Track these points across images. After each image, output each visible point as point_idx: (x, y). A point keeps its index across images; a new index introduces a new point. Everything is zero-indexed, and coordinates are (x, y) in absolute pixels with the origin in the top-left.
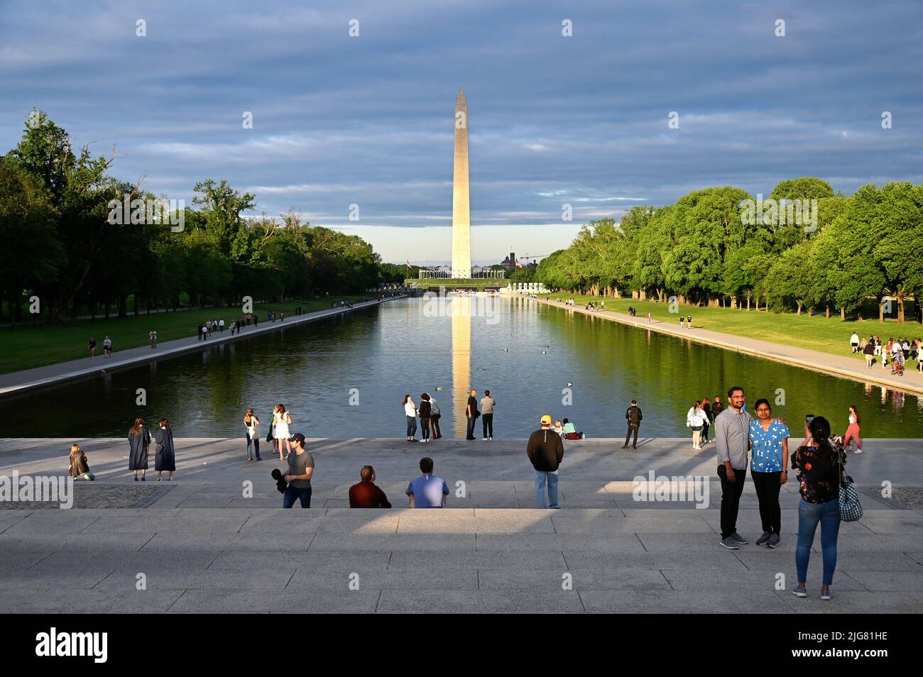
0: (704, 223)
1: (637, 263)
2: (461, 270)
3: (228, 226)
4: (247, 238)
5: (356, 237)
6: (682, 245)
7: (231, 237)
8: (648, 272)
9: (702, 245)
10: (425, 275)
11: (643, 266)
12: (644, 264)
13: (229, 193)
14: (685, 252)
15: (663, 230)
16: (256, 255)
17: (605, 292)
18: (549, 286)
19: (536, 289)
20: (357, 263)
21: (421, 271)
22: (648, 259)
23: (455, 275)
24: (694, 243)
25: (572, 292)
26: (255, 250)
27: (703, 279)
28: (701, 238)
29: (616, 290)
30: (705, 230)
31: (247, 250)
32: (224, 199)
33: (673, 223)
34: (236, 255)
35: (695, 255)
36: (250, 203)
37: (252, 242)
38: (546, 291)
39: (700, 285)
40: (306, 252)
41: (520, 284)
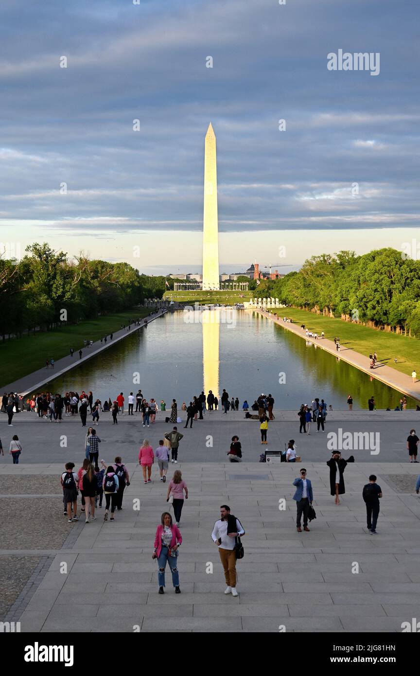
0: (377, 275)
1: (338, 299)
2: (210, 282)
3: (49, 275)
4: (62, 283)
5: (126, 264)
6: (362, 290)
7: (52, 283)
8: (344, 305)
9: (376, 290)
10: (179, 287)
11: (341, 301)
12: (342, 299)
13: (48, 251)
14: (364, 295)
15: (352, 277)
16: (68, 295)
17: (324, 311)
18: (283, 302)
19: (274, 303)
20: (128, 287)
21: (175, 284)
22: (344, 296)
23: (205, 287)
24: (370, 290)
25: (302, 308)
26: (67, 292)
27: (376, 313)
28: (375, 286)
29: (331, 311)
30: (378, 281)
31: (62, 292)
32: (45, 255)
33: (359, 273)
34: (55, 295)
35: (371, 297)
36: (63, 258)
37: (66, 286)
38: (281, 306)
39: (375, 318)
40: (97, 287)
41: (260, 299)
